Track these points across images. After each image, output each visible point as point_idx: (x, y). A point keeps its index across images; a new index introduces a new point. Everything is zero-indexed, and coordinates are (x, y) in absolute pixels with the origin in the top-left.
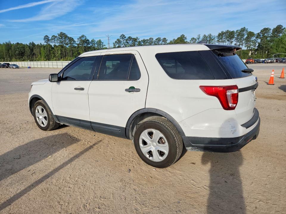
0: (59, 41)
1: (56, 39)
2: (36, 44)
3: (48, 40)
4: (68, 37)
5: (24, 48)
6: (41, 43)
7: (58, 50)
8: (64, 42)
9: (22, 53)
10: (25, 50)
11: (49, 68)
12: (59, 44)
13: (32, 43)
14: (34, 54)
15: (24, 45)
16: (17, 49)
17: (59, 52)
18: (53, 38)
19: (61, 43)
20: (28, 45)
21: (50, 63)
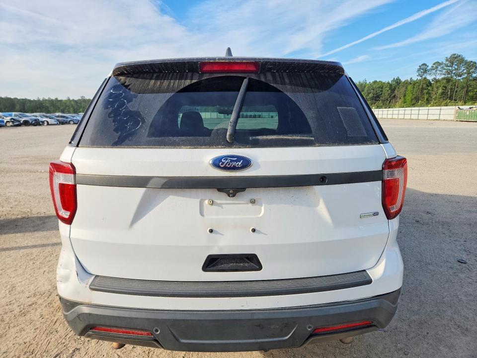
0: (445, 71)
1: (439, 68)
2: (403, 80)
3: (425, 71)
4: (466, 62)
5: (382, 88)
6: (411, 79)
7: (437, 88)
8: (454, 72)
9: (377, 96)
10: (382, 91)
11: (404, 119)
12: (443, 76)
13: (397, 79)
14: (395, 96)
15: (384, 83)
16: (372, 91)
17: (440, 91)
18: (434, 66)
19: (449, 74)
20: (389, 83)
21: (415, 110)
